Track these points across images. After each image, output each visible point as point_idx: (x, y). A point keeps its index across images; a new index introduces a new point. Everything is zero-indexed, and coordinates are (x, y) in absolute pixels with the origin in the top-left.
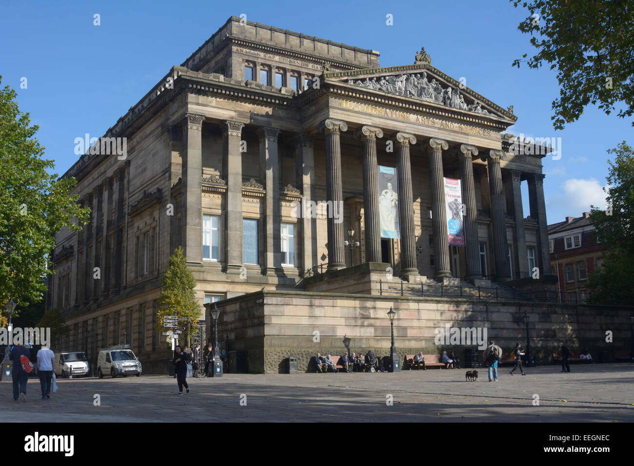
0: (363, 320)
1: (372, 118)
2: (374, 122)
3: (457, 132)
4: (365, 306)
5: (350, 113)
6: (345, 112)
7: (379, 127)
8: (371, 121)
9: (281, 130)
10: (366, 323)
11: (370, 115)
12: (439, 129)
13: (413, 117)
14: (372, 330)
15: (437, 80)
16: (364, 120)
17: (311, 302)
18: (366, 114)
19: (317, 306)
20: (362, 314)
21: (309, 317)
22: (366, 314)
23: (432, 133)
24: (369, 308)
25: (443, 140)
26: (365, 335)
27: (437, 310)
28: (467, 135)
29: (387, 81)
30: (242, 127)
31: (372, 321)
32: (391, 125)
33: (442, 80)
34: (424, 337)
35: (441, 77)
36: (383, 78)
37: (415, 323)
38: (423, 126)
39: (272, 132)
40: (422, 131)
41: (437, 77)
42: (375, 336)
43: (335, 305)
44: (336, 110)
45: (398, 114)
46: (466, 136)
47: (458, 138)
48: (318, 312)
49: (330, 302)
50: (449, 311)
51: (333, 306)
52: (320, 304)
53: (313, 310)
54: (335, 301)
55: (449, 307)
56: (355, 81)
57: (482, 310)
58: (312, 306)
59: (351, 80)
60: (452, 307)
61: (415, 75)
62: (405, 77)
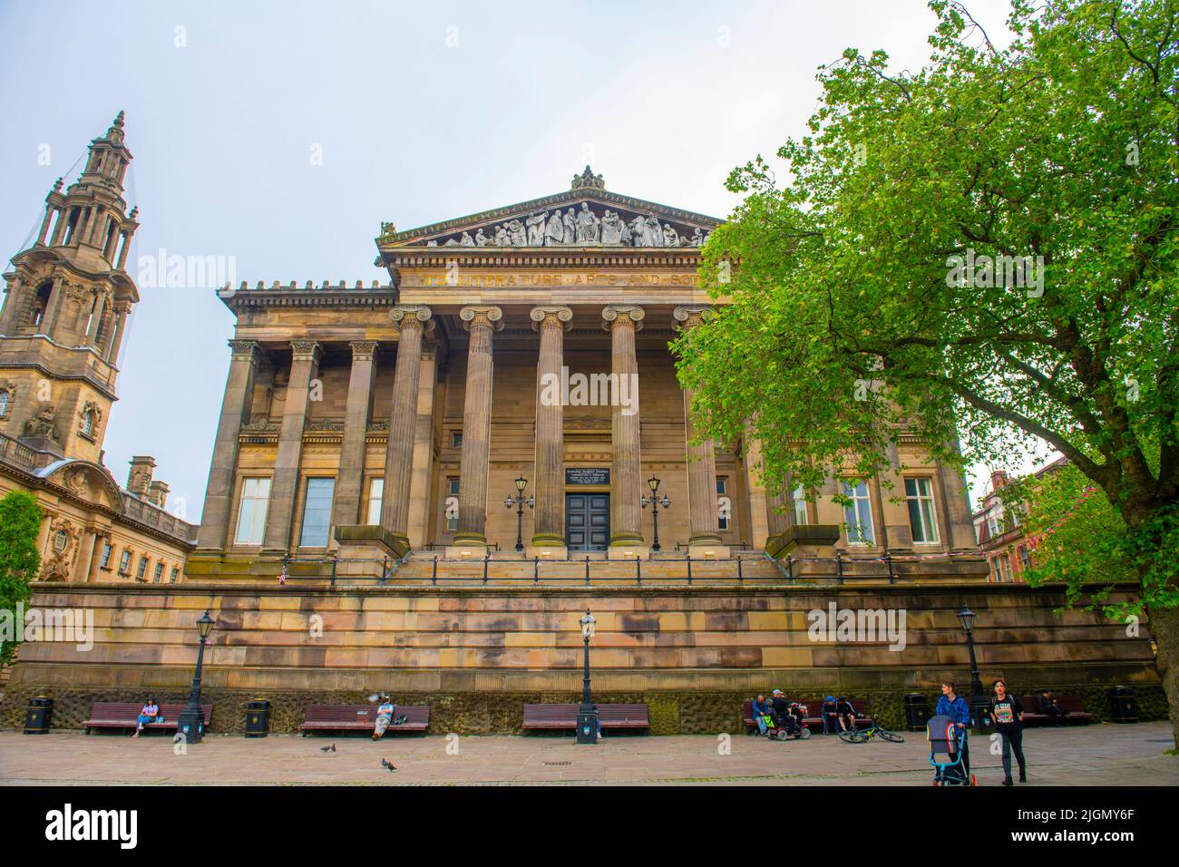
0: (223, 634)
1: (482, 293)
2: (486, 298)
3: (667, 288)
4: (233, 605)
5: (437, 292)
6: (430, 292)
7: (493, 305)
8: (479, 298)
9: (378, 342)
10: (230, 636)
11: (479, 288)
12: (625, 288)
13: (567, 278)
14: (242, 652)
15: (613, 210)
16: (465, 298)
17: (119, 601)
18: (469, 288)
19: (132, 609)
20: (224, 622)
21: (112, 628)
22: (234, 621)
23: (610, 297)
24: (245, 610)
25: (633, 305)
26: (224, 663)
27: (410, 611)
28: (691, 289)
29: (508, 230)
30: (314, 346)
31: (244, 636)
32: (519, 296)
33: (621, 207)
34: (367, 667)
35: (620, 202)
36: (498, 227)
37: (349, 639)
38: (588, 288)
39: (365, 345)
40: (586, 298)
41: (612, 205)
42: (244, 665)
43: (168, 606)
44: (412, 292)
45: (537, 277)
46: (689, 292)
47: (668, 297)
48: (130, 618)
49: (159, 601)
50: (440, 611)
51: (165, 608)
52: (137, 603)
53: (120, 615)
54: (170, 598)
55: (441, 604)
56: (441, 241)
57: (534, 608)
58: (120, 608)
59: (432, 240)
60: (451, 603)
61: (565, 211)
62: (541, 218)
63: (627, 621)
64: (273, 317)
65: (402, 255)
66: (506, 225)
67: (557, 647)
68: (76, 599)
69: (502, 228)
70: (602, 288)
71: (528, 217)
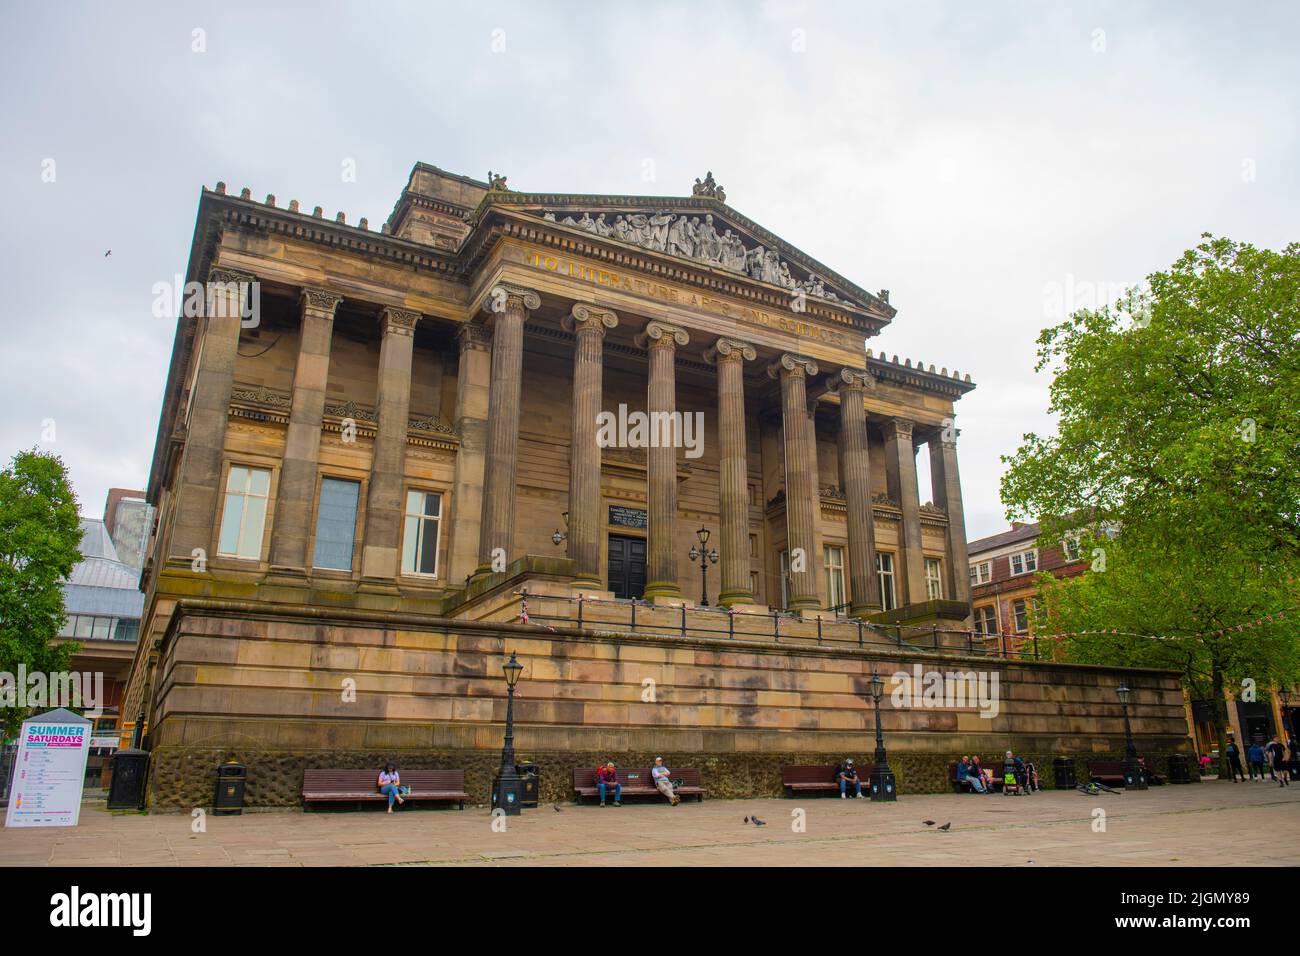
0: (463, 682)
1: (596, 290)
2: (599, 298)
3: (776, 331)
4: (473, 647)
5: (547, 277)
6: (537, 275)
7: (609, 309)
8: (593, 296)
9: (422, 315)
10: (472, 686)
11: (593, 285)
12: (739, 321)
13: (684, 296)
14: (488, 705)
15: (734, 231)
16: (577, 292)
17: (320, 633)
18: (582, 282)
19: (338, 645)
20: (462, 667)
21: (312, 669)
22: (474, 667)
23: (724, 328)
24: (486, 653)
25: (745, 342)
26: (468, 717)
27: (667, 663)
28: (797, 337)
29: (630, 223)
30: (336, 302)
31: (489, 685)
32: (635, 304)
33: (744, 231)
34: (628, 725)
35: (744, 226)
36: (620, 217)
37: (606, 692)
38: (704, 313)
39: (404, 315)
40: (702, 323)
41: (735, 226)
42: (492, 722)
43: (388, 643)
44: (517, 269)
45: (652, 287)
46: (794, 340)
47: (776, 341)
48: (337, 658)
49: (376, 636)
50: (696, 665)
51: (384, 646)
52: (345, 638)
53: (323, 652)
54: (390, 633)
55: (697, 658)
56: (560, 217)
57: (781, 666)
58: (321, 643)
59: (551, 213)
60: (706, 657)
61: (690, 218)
62: (668, 219)
63: (857, 683)
64: (280, 249)
65: (513, 221)
66: (629, 217)
67: (802, 708)
68: (255, 627)
69: (624, 219)
70: (717, 316)
71: (653, 215)
